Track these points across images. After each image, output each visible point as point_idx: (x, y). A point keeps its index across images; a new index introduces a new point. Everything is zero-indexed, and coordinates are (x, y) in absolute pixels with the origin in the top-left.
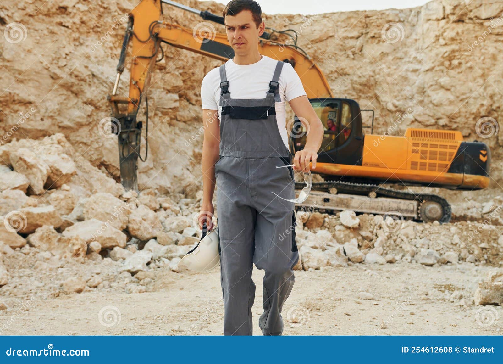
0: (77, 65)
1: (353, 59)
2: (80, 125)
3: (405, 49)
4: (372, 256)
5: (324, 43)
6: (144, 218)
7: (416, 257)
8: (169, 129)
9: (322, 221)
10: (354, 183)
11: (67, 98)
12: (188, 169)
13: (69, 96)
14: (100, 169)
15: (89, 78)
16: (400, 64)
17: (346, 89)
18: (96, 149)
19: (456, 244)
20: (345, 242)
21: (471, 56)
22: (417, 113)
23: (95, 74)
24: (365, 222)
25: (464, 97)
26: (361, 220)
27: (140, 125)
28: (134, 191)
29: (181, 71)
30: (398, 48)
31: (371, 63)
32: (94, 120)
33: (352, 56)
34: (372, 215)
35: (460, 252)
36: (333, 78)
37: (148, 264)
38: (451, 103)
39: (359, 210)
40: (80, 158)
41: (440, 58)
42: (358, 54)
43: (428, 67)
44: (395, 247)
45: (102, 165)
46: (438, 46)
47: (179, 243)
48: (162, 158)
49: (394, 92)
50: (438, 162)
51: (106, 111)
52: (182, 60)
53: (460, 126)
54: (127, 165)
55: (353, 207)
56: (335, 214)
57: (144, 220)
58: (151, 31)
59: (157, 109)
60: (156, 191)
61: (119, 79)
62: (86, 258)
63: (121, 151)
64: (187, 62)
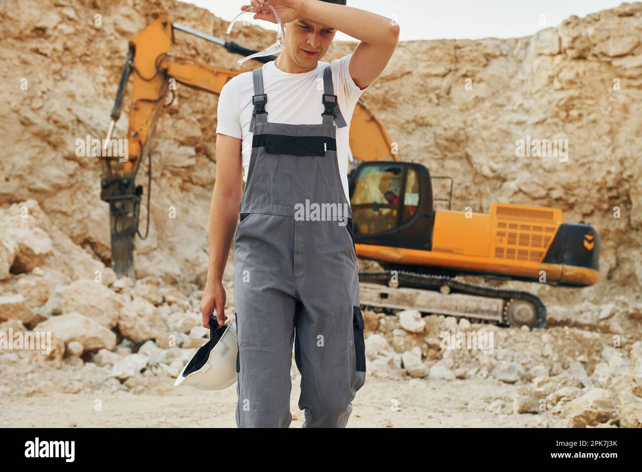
0: (58, 106)
1: (438, 105)
2: (59, 188)
3: (508, 94)
4: (437, 370)
5: (397, 82)
6: (141, 313)
7: (495, 372)
8: (180, 195)
9: (376, 322)
10: (420, 274)
11: (43, 152)
12: (205, 251)
13: (45, 148)
14: (83, 248)
15: (73, 124)
16: (500, 113)
17: (426, 145)
18: (80, 221)
19: (547, 357)
20: (405, 350)
21: (594, 105)
22: (523, 181)
23: (81, 119)
24: (432, 325)
25: (585, 160)
26: (428, 323)
27: (139, 191)
28: (129, 279)
29: (199, 116)
30: (498, 91)
31: (462, 110)
32: (77, 182)
33: (436, 101)
34: (442, 317)
35: (552, 366)
36: (410, 130)
37: (143, 371)
38: (568, 168)
39: (426, 310)
40: (58, 234)
41: (553, 107)
42: (445, 98)
43: (537, 119)
44: (469, 359)
45: (87, 242)
46: (551, 91)
47: (184, 345)
48: (169, 234)
49: (491, 152)
50: (530, 248)
51: (95, 169)
52: (202, 101)
53: (580, 200)
54: (120, 244)
55: (419, 306)
56: (394, 315)
57: (140, 316)
58: (158, 66)
59: (165, 167)
60: (160, 280)
61: (114, 127)
62: (63, 363)
63: (113, 225)
64: (208, 104)
